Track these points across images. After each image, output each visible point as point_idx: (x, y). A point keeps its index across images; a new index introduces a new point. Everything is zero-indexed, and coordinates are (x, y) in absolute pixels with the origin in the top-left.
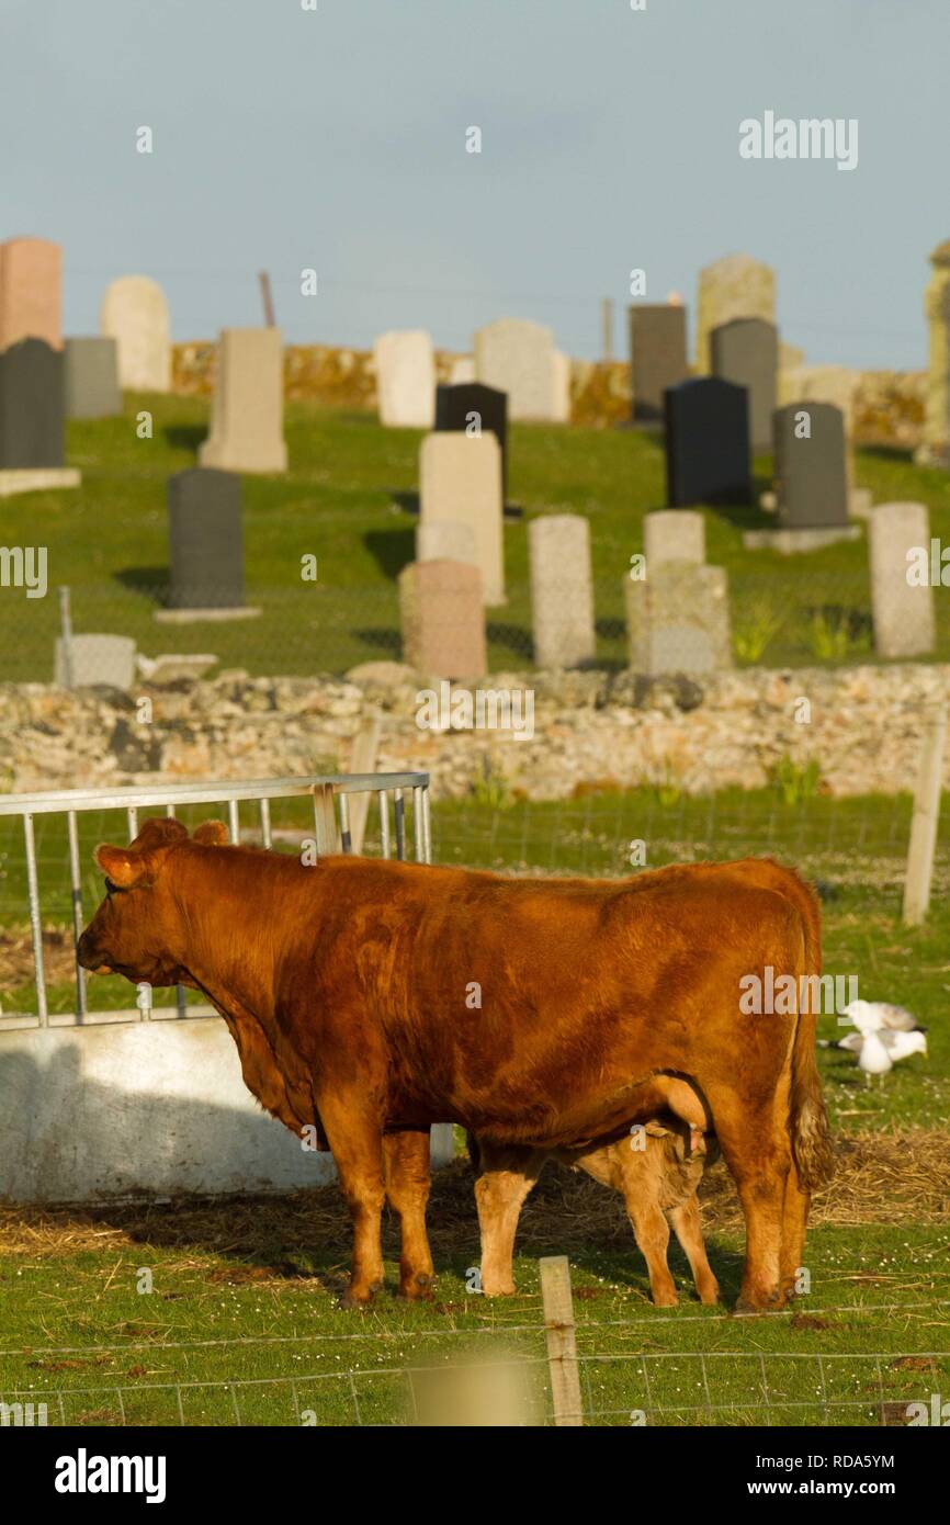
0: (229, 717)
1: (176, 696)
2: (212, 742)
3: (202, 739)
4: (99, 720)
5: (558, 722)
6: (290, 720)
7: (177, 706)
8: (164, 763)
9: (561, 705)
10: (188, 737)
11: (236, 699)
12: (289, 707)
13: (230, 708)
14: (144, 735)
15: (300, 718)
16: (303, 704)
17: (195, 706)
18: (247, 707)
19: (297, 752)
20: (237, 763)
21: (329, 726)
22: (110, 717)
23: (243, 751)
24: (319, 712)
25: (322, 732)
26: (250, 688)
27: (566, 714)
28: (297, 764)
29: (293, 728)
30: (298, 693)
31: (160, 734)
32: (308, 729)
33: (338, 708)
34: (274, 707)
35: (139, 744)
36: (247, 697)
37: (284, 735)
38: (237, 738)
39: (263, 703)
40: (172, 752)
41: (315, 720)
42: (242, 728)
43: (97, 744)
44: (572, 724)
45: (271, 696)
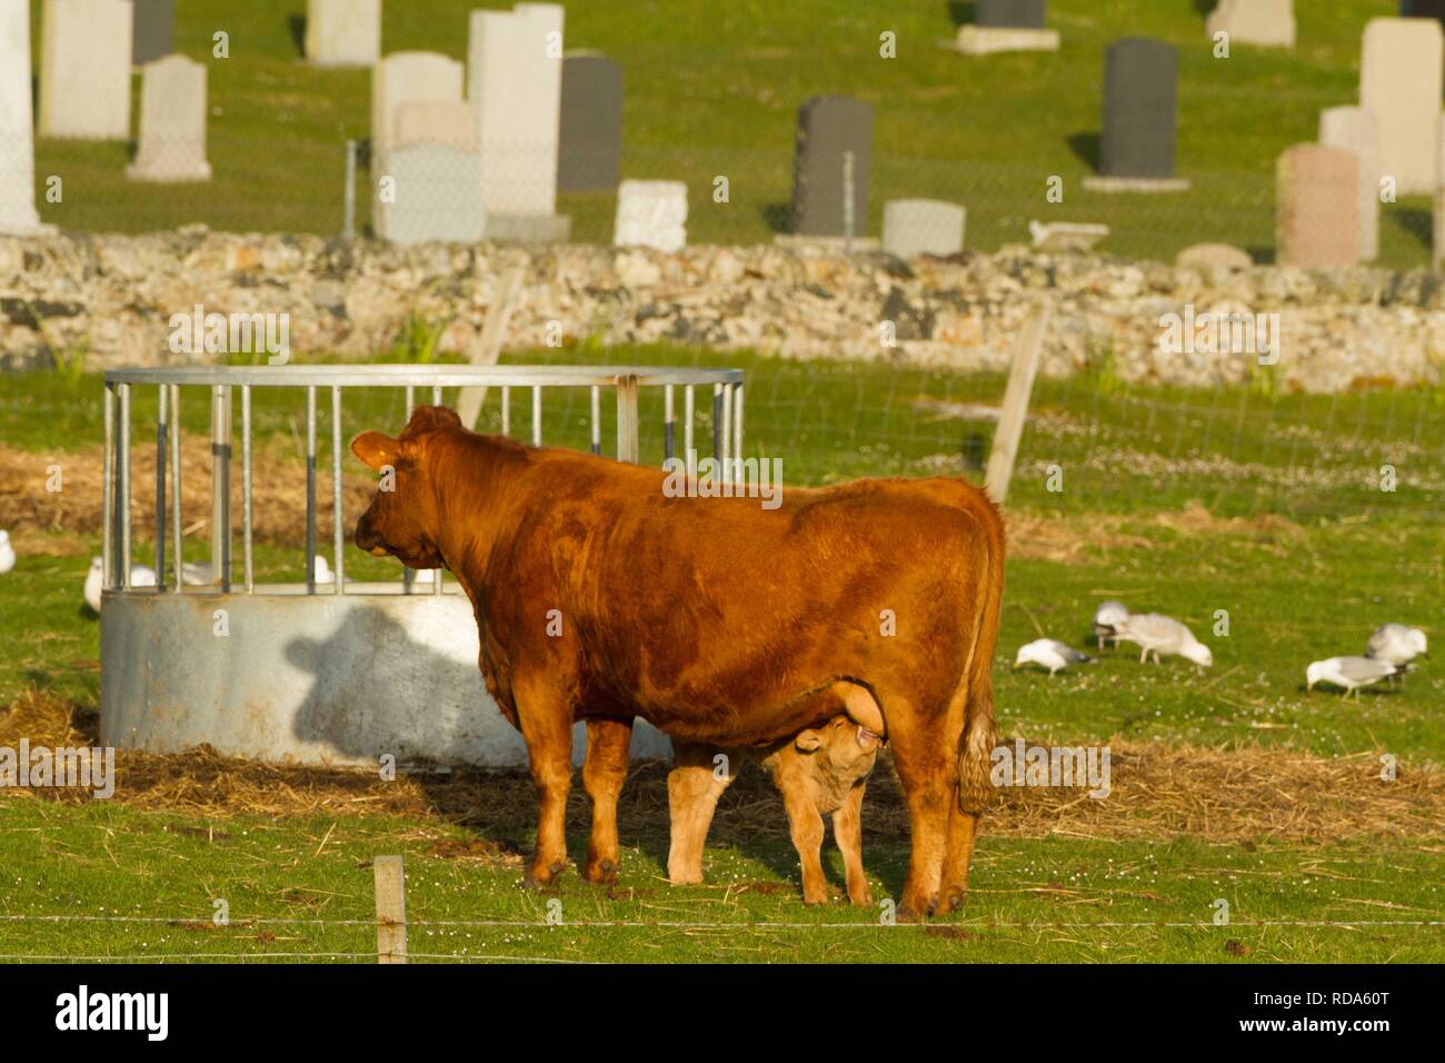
0: (1006, 292)
1: (954, 267)
2: (987, 314)
3: (977, 311)
4: (874, 287)
5: (1340, 316)
6: (1067, 297)
7: (953, 277)
8: (937, 333)
9: (1344, 299)
10: (963, 308)
11: (1015, 274)
12: (1067, 285)
13: (1008, 283)
14: (918, 304)
15: (1079, 296)
16: (1082, 283)
17: (972, 278)
18: (1024, 282)
19: (1072, 329)
20: (1011, 337)
21: (1107, 306)
22: (885, 284)
23: (1017, 326)
24: (1096, 292)
25: (1100, 313)
26: (1029, 264)
27: (1349, 309)
28: (1072, 342)
29: (1070, 306)
30: (1078, 271)
31: (934, 304)
32: (1083, 306)
33: (1117, 289)
34: (1052, 284)
35: (913, 312)
36: (1026, 272)
37: (1060, 312)
38: (1014, 313)
39: (1041, 280)
40: (945, 322)
41: (1093, 299)
42: (1019, 302)
43: (870, 310)
44: (1354, 319)
45: (1051, 273)
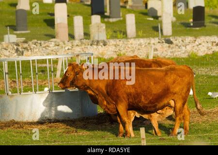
0: (34, 47)
1: (26, 44)
2: (31, 51)
3: (30, 50)
4: (14, 48)
5: (85, 48)
6: (43, 47)
7: (26, 45)
8: (24, 54)
9: (85, 45)
10: (28, 50)
11: (35, 44)
12: (43, 45)
14: (21, 50)
15: (45, 47)
16: (45, 45)
17: (29, 45)
18: (36, 45)
21: (49, 48)
24: (48, 46)
27: (86, 46)
29: (44, 49)
30: (45, 43)
31: (23, 50)
32: (46, 49)
33: (51, 45)
34: (41, 45)
35: (20, 51)
36: (37, 44)
40: (25, 52)
41: (47, 47)
42: (36, 49)
43: (14, 51)
44: (87, 48)
45: (40, 44)
